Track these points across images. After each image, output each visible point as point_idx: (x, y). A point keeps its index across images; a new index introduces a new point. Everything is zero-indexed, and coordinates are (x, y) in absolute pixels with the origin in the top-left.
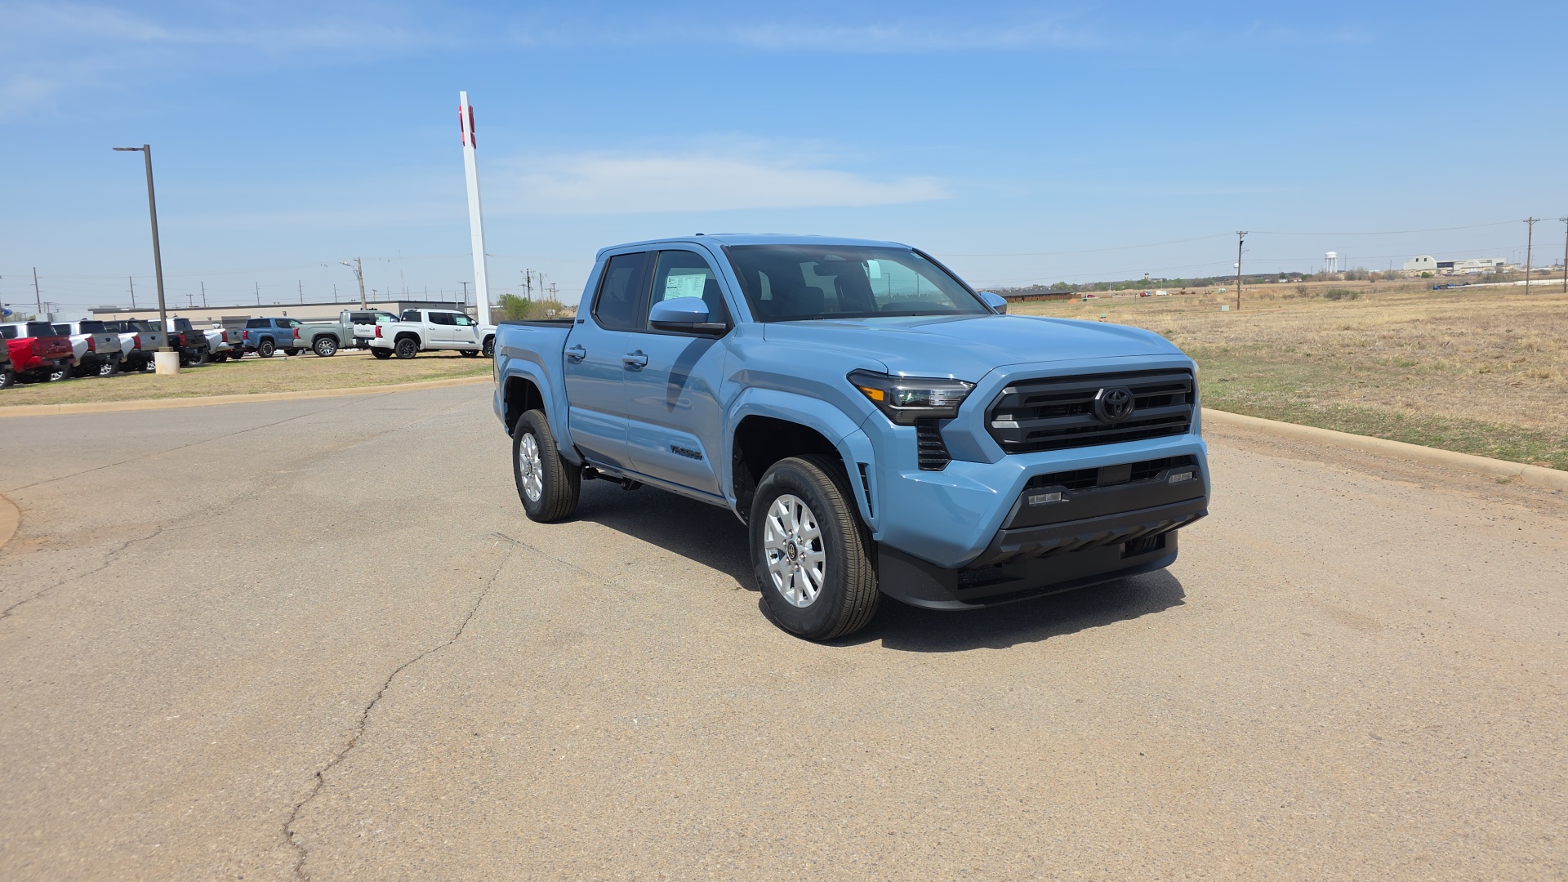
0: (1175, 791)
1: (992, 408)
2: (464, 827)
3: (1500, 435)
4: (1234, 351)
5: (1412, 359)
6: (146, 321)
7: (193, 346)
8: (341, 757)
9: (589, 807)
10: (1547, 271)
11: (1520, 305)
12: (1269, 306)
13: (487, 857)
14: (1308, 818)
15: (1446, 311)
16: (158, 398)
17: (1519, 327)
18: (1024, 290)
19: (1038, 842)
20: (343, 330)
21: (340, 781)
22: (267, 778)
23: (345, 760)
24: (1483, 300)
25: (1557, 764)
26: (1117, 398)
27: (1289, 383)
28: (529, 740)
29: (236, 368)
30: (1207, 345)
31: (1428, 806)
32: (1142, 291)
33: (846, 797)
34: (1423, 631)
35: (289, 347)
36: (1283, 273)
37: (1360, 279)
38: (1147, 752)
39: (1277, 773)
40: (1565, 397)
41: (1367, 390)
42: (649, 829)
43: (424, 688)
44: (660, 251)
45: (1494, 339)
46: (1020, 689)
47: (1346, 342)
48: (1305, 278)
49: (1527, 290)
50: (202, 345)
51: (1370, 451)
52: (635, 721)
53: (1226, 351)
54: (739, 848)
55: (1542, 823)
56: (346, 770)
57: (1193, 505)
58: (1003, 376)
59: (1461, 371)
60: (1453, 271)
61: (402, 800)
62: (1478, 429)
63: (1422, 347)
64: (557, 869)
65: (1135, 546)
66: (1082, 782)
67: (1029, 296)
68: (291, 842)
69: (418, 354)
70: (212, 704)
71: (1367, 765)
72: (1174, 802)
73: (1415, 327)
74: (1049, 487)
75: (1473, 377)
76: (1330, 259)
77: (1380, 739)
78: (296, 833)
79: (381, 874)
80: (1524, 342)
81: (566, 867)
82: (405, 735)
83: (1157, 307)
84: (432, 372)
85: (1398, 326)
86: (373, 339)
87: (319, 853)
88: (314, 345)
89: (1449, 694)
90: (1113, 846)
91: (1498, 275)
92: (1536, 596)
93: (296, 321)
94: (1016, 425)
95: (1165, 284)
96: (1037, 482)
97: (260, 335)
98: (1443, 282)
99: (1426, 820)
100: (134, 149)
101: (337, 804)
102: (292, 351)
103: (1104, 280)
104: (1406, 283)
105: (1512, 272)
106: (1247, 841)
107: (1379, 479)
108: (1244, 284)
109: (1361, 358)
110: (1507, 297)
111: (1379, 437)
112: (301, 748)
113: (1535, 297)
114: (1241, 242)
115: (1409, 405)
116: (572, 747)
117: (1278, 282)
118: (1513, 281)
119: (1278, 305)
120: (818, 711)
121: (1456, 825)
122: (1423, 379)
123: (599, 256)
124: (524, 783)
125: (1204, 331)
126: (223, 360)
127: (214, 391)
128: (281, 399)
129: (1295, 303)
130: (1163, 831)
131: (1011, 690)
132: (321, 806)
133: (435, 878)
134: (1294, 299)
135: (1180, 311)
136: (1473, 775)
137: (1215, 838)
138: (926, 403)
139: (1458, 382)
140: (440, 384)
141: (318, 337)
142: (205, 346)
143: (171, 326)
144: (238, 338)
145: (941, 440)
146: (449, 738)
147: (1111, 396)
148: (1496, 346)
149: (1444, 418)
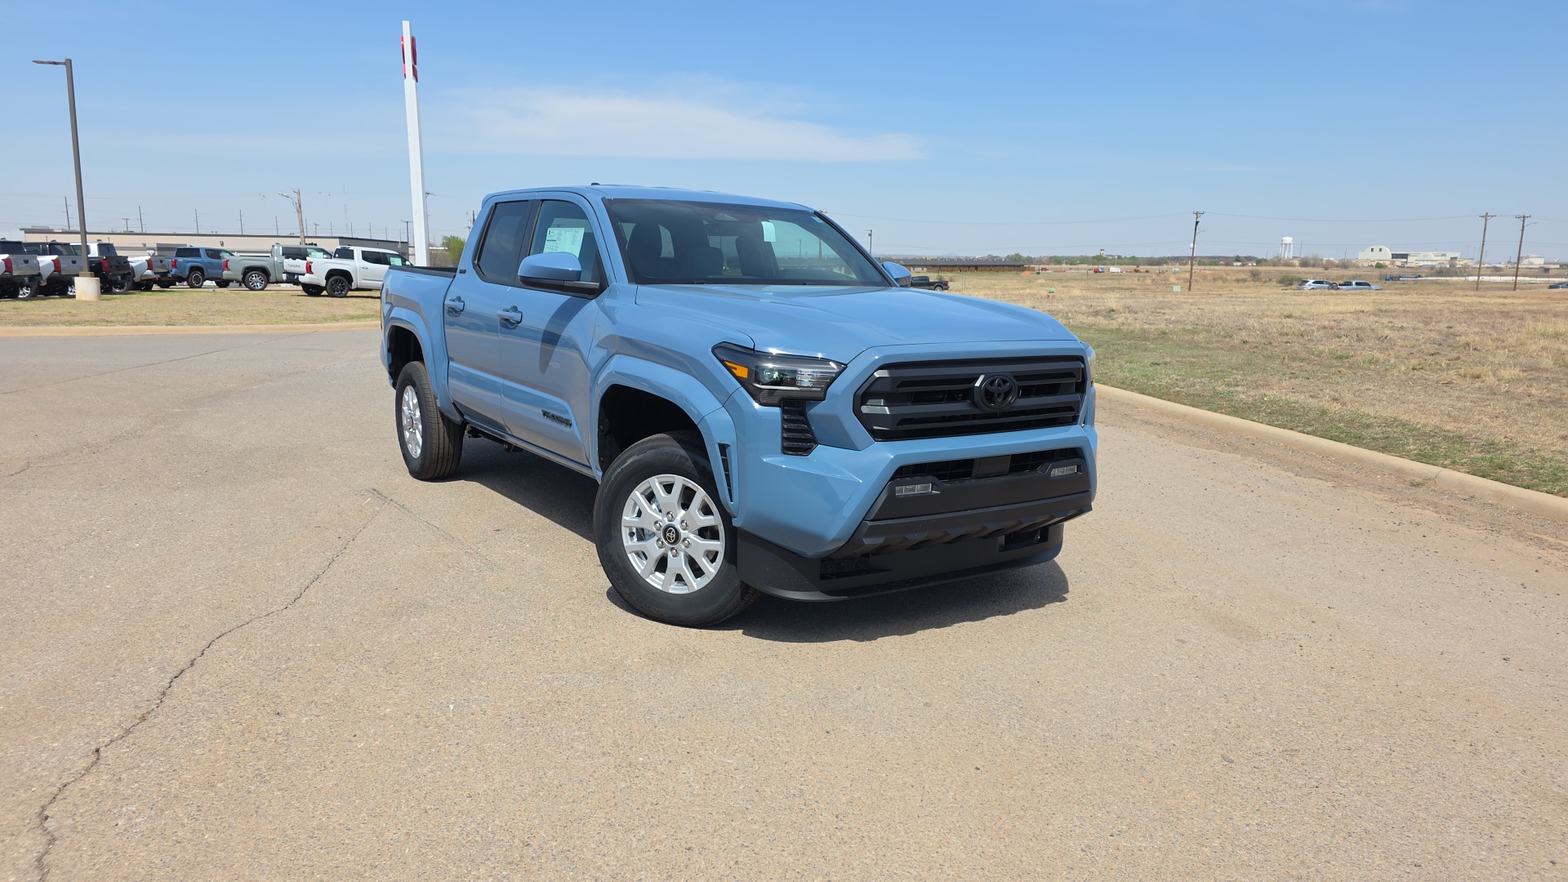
0: (1003, 811)
1: (861, 392)
2: (231, 820)
3: (1420, 435)
4: (1172, 334)
5: (1348, 351)
6: (68, 245)
7: (116, 272)
8: (128, 732)
9: (372, 804)
10: (1500, 268)
11: (1467, 301)
12: (1222, 288)
13: (244, 857)
14: (1135, 850)
15: (1393, 303)
16: (71, 325)
17: (1460, 323)
18: (978, 260)
19: (843, 865)
20: (274, 264)
21: (118, 760)
22: (42, 752)
23: (130, 736)
24: (1431, 294)
25: (1412, 799)
26: (999, 385)
27: (1221, 371)
28: (332, 723)
29: (159, 298)
30: (1146, 326)
31: (1265, 841)
32: (1096, 267)
33: (652, 804)
34: (1302, 643)
35: (219, 279)
36: (1238, 256)
37: (1314, 266)
38: (983, 766)
39: (1114, 796)
40: (1493, 400)
41: (1298, 381)
42: (429, 833)
43: (241, 657)
44: (543, 200)
45: (1433, 335)
46: (868, 688)
47: (1285, 331)
48: (1259, 262)
49: (1477, 286)
50: (126, 272)
51: (1288, 445)
52: (451, 707)
53: (1164, 333)
54: (519, 859)
55: (1383, 867)
56: (128, 747)
57: (1078, 498)
58: (877, 357)
59: (1394, 366)
60: (1406, 263)
61: (176, 784)
62: (1400, 428)
63: (1360, 340)
64: (315, 874)
65: (1015, 539)
66: (907, 798)
67: (982, 266)
68: (44, 827)
69: (350, 293)
70: (13, 664)
71: (1212, 791)
72: (999, 825)
73: (1358, 319)
74: (919, 478)
75: (1405, 374)
76: (1286, 244)
77: (1232, 762)
78: (51, 817)
79: (125, 870)
80: (1463, 339)
81: (326, 873)
82: (204, 711)
83: (1109, 283)
84: (361, 312)
85: (1341, 317)
86: (304, 275)
87: (67, 843)
88: (244, 278)
89: (1314, 714)
90: (922, 873)
91: (1451, 270)
92: (1427, 610)
93: (226, 252)
94: (887, 410)
95: (1119, 261)
96: (905, 472)
97: (189, 264)
98: (1396, 273)
99: (1261, 857)
100: (55, 63)
101: (105, 786)
102: (223, 283)
103: (1059, 254)
104: (1359, 273)
105: (1465, 267)
106: (1065, 873)
107: (1292, 475)
108: (1199, 265)
109: (1297, 347)
110: (1455, 292)
111: (1300, 432)
112: (89, 719)
113: (1483, 294)
114: (1197, 223)
115: (1335, 400)
116: (375, 733)
117: (1232, 265)
118: (1465, 276)
119: (1229, 289)
120: (649, 705)
121: (1292, 864)
122: (1355, 373)
123: (485, 202)
124: (311, 773)
125: (1146, 312)
126: (148, 288)
127: (130, 320)
128: (197, 332)
129: (1247, 287)
130: (979, 858)
131: (859, 689)
132: (88, 787)
133: (181, 878)
134: (1247, 283)
135: (1130, 289)
136: (1321, 807)
137: (1032, 869)
138: (793, 382)
139: (1390, 378)
140: (366, 326)
141: (248, 270)
142: (129, 274)
143: (94, 252)
144: (164, 267)
145: (807, 423)
146: (248, 717)
147: (992, 383)
148: (1434, 342)
149: (1368, 415)
